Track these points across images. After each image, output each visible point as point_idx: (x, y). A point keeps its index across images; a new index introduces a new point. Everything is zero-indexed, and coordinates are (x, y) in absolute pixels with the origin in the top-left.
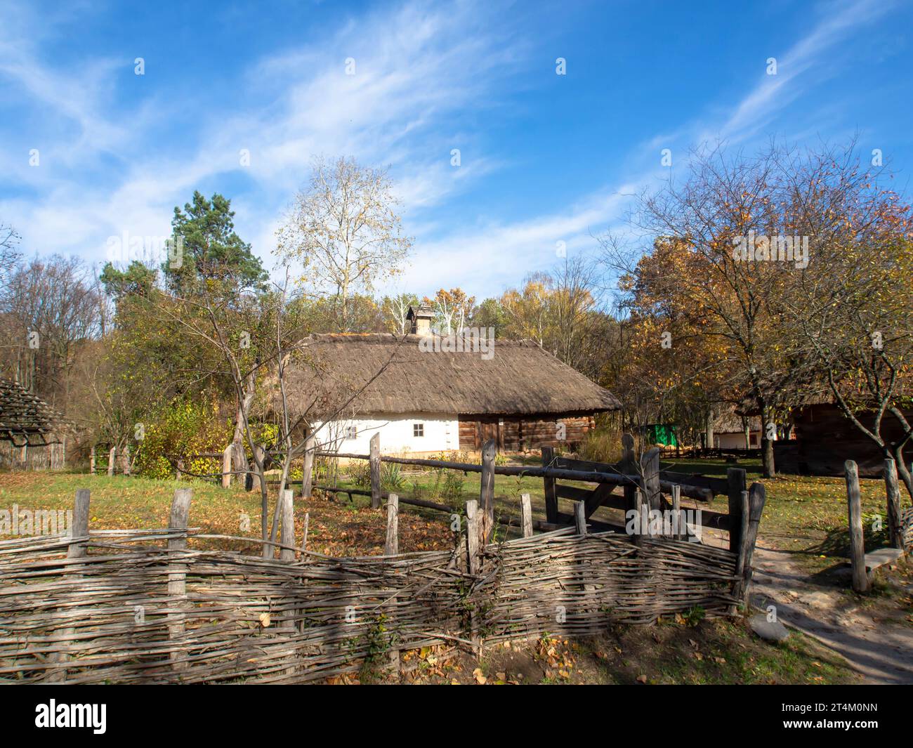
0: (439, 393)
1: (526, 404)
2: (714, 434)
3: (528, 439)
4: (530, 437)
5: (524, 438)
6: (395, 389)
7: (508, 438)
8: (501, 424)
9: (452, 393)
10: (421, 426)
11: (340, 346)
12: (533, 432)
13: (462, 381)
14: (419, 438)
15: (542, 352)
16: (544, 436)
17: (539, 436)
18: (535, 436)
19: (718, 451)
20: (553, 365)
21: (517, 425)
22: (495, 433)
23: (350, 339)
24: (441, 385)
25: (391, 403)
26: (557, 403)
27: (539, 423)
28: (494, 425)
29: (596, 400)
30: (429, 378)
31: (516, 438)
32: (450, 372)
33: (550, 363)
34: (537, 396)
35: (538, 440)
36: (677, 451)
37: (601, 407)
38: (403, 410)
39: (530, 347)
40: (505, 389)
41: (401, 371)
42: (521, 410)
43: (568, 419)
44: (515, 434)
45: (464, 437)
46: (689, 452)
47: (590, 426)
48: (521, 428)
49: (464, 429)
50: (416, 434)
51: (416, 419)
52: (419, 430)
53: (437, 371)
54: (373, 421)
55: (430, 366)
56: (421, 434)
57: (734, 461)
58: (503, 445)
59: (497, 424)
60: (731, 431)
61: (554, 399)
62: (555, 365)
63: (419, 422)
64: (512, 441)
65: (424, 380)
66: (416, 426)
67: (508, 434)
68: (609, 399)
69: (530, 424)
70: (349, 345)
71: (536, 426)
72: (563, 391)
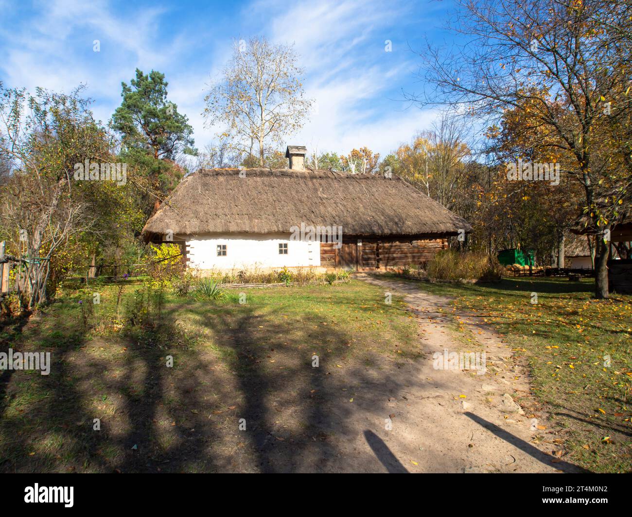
0: (301, 217)
1: (380, 227)
2: (566, 257)
3: (384, 257)
4: (387, 255)
5: (381, 256)
6: (262, 213)
7: (365, 256)
8: (360, 244)
9: (314, 217)
10: (286, 246)
11: (221, 179)
12: (389, 251)
13: (325, 207)
14: (283, 255)
15: (403, 183)
16: (399, 255)
17: (395, 255)
18: (391, 255)
19: (566, 271)
20: (412, 194)
21: (375, 245)
22: (353, 252)
23: (231, 172)
24: (305, 210)
25: (258, 225)
26: (410, 226)
27: (394, 244)
28: (353, 245)
29: (448, 225)
30: (295, 205)
31: (373, 256)
32: (316, 200)
33: (410, 193)
34: (392, 220)
35: (394, 259)
36: (530, 270)
37: (452, 230)
38: (266, 231)
39: (394, 179)
40: (364, 214)
41: (271, 199)
42: (376, 231)
43: (423, 241)
44: (372, 253)
45: (325, 256)
46: (541, 271)
47: (443, 247)
48: (378, 248)
49: (325, 248)
50: (281, 252)
51: (280, 239)
52: (283, 249)
53: (304, 199)
54: (242, 240)
55: (299, 194)
56: (286, 252)
57: (577, 279)
58: (361, 262)
59: (356, 244)
60: (582, 255)
61: (409, 223)
62: (414, 195)
63: (283, 242)
64: (369, 259)
65: (291, 206)
66: (281, 246)
67: (366, 254)
68: (461, 224)
69: (387, 245)
70: (230, 177)
71: (392, 246)
72: (417, 216)
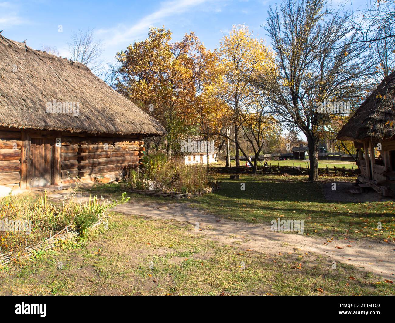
1: (93, 123)
3: (89, 163)
4: (91, 161)
5: (83, 163)
7: (67, 162)
8: (58, 145)
12: (94, 154)
17: (101, 160)
18: (95, 160)
21: (76, 147)
22: (49, 156)
27: (100, 146)
28: (49, 146)
29: (150, 126)
31: (76, 162)
34: (101, 115)
37: (154, 132)
43: (124, 143)
44: (74, 157)
47: (140, 150)
48: (81, 150)
58: (59, 171)
59: (53, 144)
61: (118, 120)
64: (70, 166)
67: (66, 158)
68: (157, 126)
69: (91, 147)
71: (97, 149)
72: (122, 114)
